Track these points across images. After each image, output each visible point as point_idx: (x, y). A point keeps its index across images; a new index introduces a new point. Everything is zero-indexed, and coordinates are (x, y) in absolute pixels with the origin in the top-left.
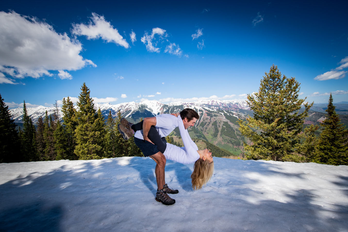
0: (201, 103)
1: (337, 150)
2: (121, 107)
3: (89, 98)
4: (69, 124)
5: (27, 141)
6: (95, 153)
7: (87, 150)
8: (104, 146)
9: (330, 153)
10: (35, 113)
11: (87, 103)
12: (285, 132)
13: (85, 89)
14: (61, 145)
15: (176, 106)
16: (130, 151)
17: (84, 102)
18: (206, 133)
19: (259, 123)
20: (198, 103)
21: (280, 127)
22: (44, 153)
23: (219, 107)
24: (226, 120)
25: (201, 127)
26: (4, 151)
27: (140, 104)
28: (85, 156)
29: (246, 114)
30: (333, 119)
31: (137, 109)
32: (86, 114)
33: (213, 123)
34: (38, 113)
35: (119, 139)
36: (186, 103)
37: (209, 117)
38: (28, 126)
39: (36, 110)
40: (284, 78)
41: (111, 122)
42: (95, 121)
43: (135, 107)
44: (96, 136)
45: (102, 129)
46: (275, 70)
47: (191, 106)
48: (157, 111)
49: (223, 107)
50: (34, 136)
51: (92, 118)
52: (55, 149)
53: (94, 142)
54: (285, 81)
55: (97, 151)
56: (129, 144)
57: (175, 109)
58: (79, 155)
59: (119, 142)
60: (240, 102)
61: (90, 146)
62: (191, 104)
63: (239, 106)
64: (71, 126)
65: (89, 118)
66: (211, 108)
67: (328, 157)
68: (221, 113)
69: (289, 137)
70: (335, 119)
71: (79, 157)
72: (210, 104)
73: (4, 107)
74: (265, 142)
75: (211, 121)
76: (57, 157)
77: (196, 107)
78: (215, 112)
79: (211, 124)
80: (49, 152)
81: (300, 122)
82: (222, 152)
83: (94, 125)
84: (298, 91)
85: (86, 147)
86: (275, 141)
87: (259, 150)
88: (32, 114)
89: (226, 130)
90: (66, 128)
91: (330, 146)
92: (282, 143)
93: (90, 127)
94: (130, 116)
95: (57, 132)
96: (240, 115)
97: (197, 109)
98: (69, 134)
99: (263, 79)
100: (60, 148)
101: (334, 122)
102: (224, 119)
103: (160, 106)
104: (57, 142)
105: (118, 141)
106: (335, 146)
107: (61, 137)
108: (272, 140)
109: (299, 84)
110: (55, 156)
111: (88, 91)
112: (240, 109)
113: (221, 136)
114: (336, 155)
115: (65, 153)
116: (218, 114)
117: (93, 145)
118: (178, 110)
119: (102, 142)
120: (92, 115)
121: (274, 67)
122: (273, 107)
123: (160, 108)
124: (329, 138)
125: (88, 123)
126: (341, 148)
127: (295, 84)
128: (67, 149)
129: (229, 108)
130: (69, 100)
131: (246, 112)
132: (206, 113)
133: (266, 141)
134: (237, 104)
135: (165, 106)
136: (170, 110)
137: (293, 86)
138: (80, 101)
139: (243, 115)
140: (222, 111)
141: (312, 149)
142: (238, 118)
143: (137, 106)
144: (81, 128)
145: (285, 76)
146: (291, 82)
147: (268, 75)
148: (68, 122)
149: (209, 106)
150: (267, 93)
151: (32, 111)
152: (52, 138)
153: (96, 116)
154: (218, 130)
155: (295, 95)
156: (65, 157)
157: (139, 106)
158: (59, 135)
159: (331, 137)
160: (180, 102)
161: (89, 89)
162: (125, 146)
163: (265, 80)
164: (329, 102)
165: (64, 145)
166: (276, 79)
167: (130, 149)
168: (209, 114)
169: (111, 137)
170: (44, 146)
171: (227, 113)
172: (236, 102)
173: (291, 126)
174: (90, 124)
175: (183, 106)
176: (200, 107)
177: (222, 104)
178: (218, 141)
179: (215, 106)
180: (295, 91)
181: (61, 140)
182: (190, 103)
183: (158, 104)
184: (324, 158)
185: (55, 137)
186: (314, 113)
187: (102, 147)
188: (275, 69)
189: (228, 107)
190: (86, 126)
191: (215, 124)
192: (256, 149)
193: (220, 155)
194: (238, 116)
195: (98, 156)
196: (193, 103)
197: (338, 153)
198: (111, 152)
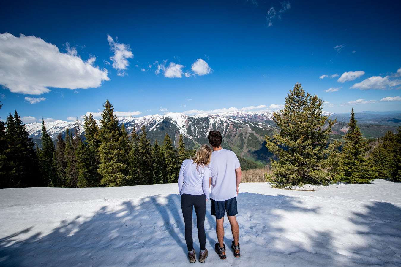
0: (227, 115)
1: (360, 164)
2: (145, 120)
3: (113, 116)
4: (92, 142)
5: (47, 161)
6: (120, 172)
7: (111, 169)
8: (129, 164)
9: (353, 167)
10: (53, 128)
11: (111, 121)
12: (310, 149)
13: (108, 106)
14: (83, 164)
15: (201, 118)
16: (155, 168)
17: (108, 119)
18: (232, 145)
19: (286, 140)
20: (223, 115)
21: (305, 144)
22: (65, 172)
23: (244, 118)
24: (252, 132)
25: (227, 139)
26: (22, 172)
27: (165, 116)
28: (109, 175)
29: (271, 125)
30: (355, 134)
31: (161, 121)
32: (110, 132)
33: (239, 134)
34: (56, 128)
35: (144, 156)
36: (212, 115)
37: (234, 129)
38: (47, 145)
39: (53, 125)
40: (308, 95)
41: (136, 138)
42: (120, 138)
43: (159, 120)
44: (121, 154)
45: (126, 146)
46: (299, 88)
47: (217, 118)
48: (182, 123)
49: (248, 118)
50: (54, 156)
51: (116, 135)
52: (77, 169)
53: (118, 161)
54: (309, 98)
55: (122, 169)
56: (155, 160)
57: (201, 121)
58: (103, 174)
59: (144, 159)
60: (265, 113)
61: (115, 165)
62: (216, 116)
63: (264, 117)
64: (94, 144)
65: (113, 136)
66: (237, 120)
67: (352, 171)
68: (247, 125)
69: (314, 154)
70: (357, 134)
71: (103, 176)
72: (235, 115)
73: (21, 125)
74: (291, 159)
75: (236, 133)
76: (79, 176)
77: (222, 119)
78: (241, 124)
79: (237, 136)
80: (70, 172)
81: (325, 138)
82: (249, 164)
83: (118, 143)
84: (322, 108)
85: (110, 166)
86: (301, 158)
87: (286, 166)
88: (50, 129)
89: (252, 142)
90: (89, 146)
91: (353, 160)
92: (308, 159)
93: (115, 145)
94: (154, 129)
95: (79, 151)
96: (265, 126)
97: (223, 121)
98: (91, 152)
99: (287, 96)
100: (82, 167)
101: (356, 137)
102: (250, 130)
103: (185, 118)
104: (79, 161)
105: (142, 157)
106: (358, 160)
107: (83, 156)
108: (298, 156)
109: (322, 101)
110: (77, 176)
111: (111, 108)
112: (265, 120)
113: (247, 147)
114: (360, 168)
115: (87, 172)
116: (244, 126)
117: (118, 163)
118: (204, 122)
119: (127, 160)
120: (116, 133)
121: (298, 85)
122: (298, 125)
123: (185, 120)
124: (352, 153)
125: (112, 141)
126: (364, 162)
127: (318, 102)
128: (90, 168)
129: (255, 120)
130: (92, 117)
131: (271, 123)
132: (232, 124)
133: (293, 158)
134: (263, 115)
135: (190, 119)
136: (195, 123)
137: (316, 103)
138: (104, 118)
139: (268, 126)
140: (248, 123)
141: (336, 164)
142: (263, 129)
143: (161, 119)
144: (105, 146)
145: (309, 94)
146: (315, 99)
147: (292, 92)
148: (91, 140)
149: (235, 118)
150: (292, 110)
151: (49, 126)
152: (73, 157)
153: (120, 134)
154: (244, 142)
155: (319, 112)
156: (88, 176)
157: (163, 118)
158: (81, 153)
159: (354, 151)
160: (205, 114)
161: (113, 106)
162: (151, 162)
163: (290, 98)
164: (350, 117)
165: (87, 164)
166: (301, 97)
167: (156, 165)
168: (235, 125)
169: (136, 153)
170: (65, 165)
171: (252, 124)
172: (261, 113)
173: (316, 142)
174: (114, 142)
175: (209, 118)
176: (226, 119)
177: (248, 115)
178: (244, 153)
179: (240, 118)
180: (318, 108)
181: (83, 159)
182: (215, 114)
183: (183, 116)
184: (348, 172)
185: (76, 156)
186: (337, 123)
187: (127, 166)
188: (299, 86)
189: (254, 118)
190: (110, 145)
191: (241, 135)
192: (283, 165)
193: (246, 167)
194: (263, 127)
195: (123, 175)
196: (218, 115)
197: (361, 167)
198: (136, 169)
